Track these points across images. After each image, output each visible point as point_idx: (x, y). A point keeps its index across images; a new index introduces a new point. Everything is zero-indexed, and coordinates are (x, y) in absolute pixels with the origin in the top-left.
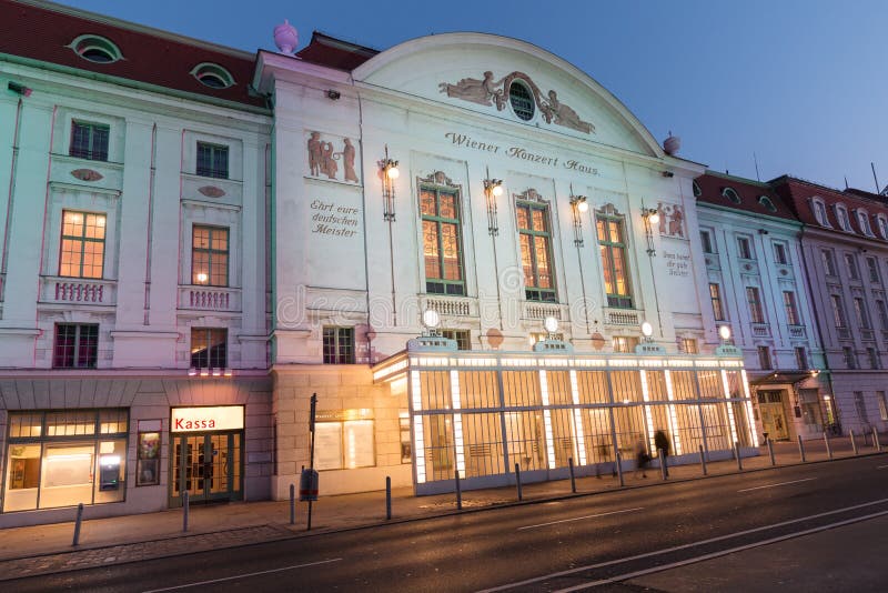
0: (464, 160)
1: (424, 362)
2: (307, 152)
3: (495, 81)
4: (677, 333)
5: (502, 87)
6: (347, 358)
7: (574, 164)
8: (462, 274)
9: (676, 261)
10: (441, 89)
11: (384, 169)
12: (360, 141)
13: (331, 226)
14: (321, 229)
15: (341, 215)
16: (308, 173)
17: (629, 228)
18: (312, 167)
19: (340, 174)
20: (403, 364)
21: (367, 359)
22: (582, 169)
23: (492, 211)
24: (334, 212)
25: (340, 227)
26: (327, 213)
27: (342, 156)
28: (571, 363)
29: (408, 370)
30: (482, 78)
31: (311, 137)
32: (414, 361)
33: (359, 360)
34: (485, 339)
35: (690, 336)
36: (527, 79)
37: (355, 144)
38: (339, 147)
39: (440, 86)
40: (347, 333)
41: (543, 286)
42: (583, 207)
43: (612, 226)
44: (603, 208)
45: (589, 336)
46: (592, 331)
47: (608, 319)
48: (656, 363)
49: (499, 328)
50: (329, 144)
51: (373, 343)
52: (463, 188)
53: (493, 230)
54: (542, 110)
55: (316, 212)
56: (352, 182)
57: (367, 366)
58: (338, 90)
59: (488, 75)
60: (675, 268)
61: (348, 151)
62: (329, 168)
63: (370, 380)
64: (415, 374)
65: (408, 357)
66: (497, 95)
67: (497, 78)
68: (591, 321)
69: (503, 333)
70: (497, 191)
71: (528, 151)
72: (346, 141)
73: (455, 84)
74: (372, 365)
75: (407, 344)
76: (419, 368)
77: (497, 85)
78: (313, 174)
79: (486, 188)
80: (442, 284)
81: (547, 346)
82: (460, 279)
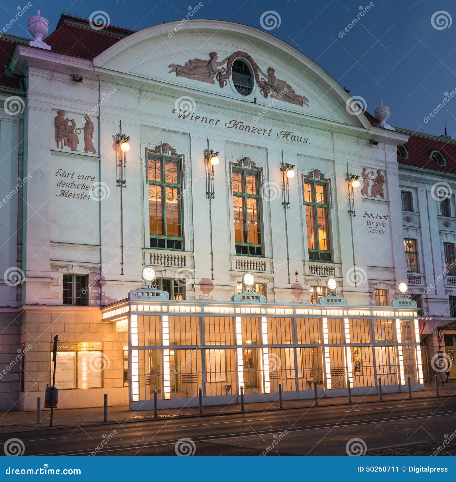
0: (188, 132)
1: (141, 308)
2: (54, 129)
3: (219, 60)
4: (370, 284)
5: (225, 66)
6: (83, 301)
7: (287, 135)
8: (180, 231)
9: (375, 220)
10: (171, 69)
11: (118, 142)
12: (98, 118)
13: (72, 190)
14: (64, 194)
15: (81, 182)
16: (54, 147)
17: (333, 191)
18: (57, 141)
19: (81, 147)
20: (125, 310)
21: (98, 302)
22: (294, 138)
23: (209, 177)
24: (75, 179)
25: (79, 191)
26: (68, 180)
27: (83, 131)
28: (263, 311)
29: (129, 314)
30: (208, 58)
31: (57, 115)
32: (134, 308)
33: (92, 302)
34: (197, 287)
35: (382, 286)
36: (249, 57)
37: (94, 121)
38: (81, 122)
39: (169, 67)
40: (83, 280)
41: (252, 241)
42: (291, 174)
43: (319, 189)
44: (311, 173)
45: (290, 286)
46: (293, 281)
47: (308, 271)
48: (338, 312)
49: (210, 278)
50: (72, 121)
51: (103, 289)
52: (186, 157)
53: (210, 194)
54: (260, 86)
55: (60, 179)
56: (90, 153)
57: (98, 308)
58: (81, 74)
59: (213, 55)
60: (373, 227)
61: (88, 127)
62: (71, 142)
63: (100, 319)
64: (134, 318)
65: (129, 305)
66: (220, 73)
67: (221, 58)
68: (292, 273)
69: (214, 282)
70: (214, 161)
71: (245, 123)
72: (87, 118)
73: (184, 65)
74: (102, 307)
75: (129, 294)
76: (137, 313)
77: (221, 64)
78: (58, 147)
79: (206, 157)
80: (164, 240)
81: (244, 297)
82: (180, 235)
